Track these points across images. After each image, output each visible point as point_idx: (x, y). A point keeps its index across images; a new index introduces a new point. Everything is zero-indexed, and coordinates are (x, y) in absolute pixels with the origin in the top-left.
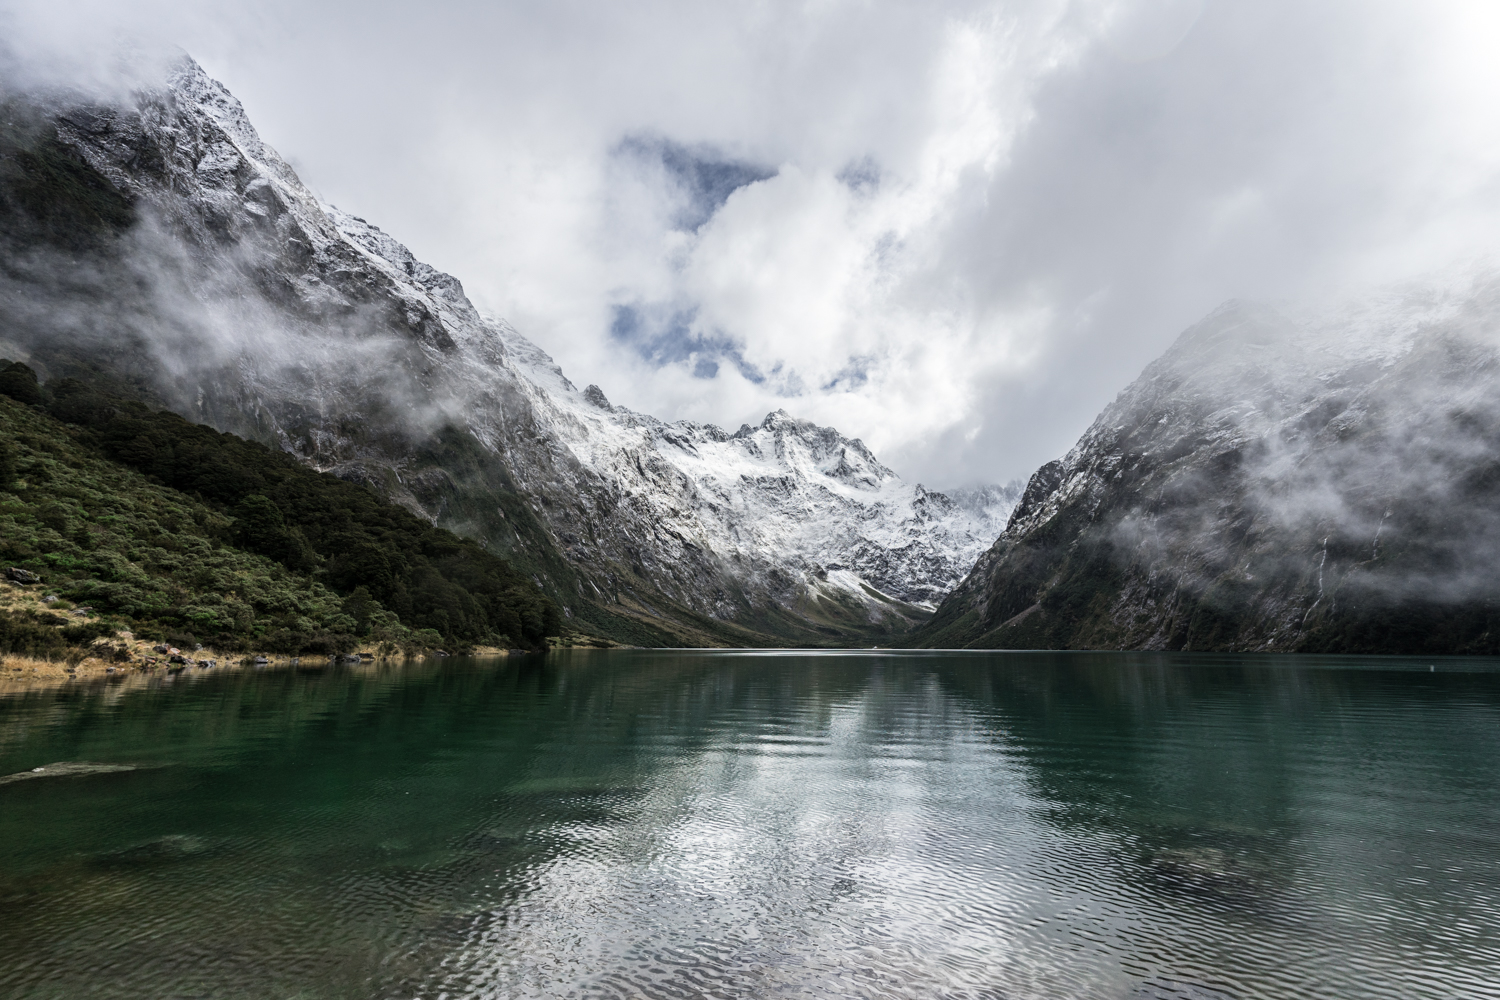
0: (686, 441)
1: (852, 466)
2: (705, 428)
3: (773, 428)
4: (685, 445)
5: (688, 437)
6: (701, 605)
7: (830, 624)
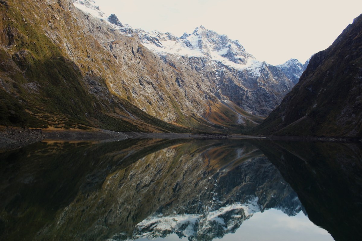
0: (157, 40)
1: (234, 52)
2: (166, 34)
3: (197, 34)
4: (156, 42)
5: (158, 38)
6: (159, 115)
7: (219, 124)
